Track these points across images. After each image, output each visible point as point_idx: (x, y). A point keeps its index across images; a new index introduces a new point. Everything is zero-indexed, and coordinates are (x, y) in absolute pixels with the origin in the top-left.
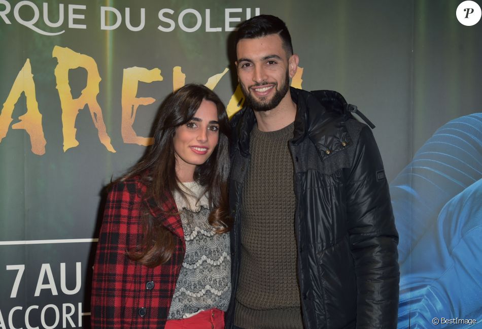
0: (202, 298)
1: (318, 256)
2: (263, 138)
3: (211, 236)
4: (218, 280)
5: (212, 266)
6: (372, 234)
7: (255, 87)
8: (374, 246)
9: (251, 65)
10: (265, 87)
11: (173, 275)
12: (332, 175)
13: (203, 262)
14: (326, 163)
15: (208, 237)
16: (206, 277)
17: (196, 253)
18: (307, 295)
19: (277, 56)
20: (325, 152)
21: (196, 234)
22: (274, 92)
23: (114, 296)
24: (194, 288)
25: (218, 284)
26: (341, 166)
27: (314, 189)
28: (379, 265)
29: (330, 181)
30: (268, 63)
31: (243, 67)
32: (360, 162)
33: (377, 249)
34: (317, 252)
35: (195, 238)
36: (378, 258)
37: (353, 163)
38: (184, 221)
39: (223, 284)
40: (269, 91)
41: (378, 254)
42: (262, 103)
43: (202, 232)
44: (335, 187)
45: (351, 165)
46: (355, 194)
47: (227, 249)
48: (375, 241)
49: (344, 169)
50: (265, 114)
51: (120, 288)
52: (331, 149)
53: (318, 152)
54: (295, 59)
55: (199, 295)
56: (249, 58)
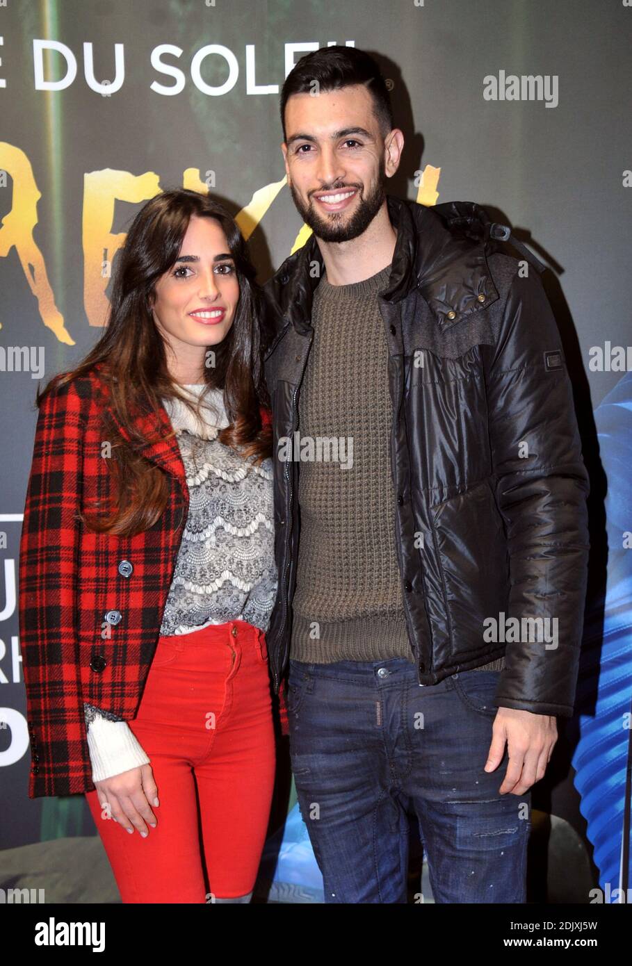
0: (214, 596)
1: (434, 513)
2: (337, 297)
3: (235, 482)
4: (245, 563)
5: (235, 537)
6: (537, 473)
7: (322, 192)
8: (539, 495)
9: (312, 149)
10: (340, 193)
11: (167, 549)
12: (460, 360)
13: (218, 528)
14: (449, 337)
15: (228, 482)
16: (223, 556)
17: (205, 511)
18: (413, 584)
19: (363, 130)
20: (446, 317)
21: (206, 475)
22: (357, 203)
23: (58, 587)
24: (202, 576)
25: (245, 571)
26: (477, 341)
27: (426, 386)
28: (548, 529)
29: (455, 372)
30: (346, 145)
31: (297, 151)
32: (514, 334)
33: (546, 499)
34: (431, 506)
35: (203, 483)
36: (545, 517)
37: (500, 335)
38: (185, 453)
39: (253, 570)
40: (349, 200)
41: (547, 508)
42: (335, 225)
43: (218, 473)
44: (465, 381)
45: (496, 341)
46: (504, 398)
47: (266, 509)
48: (541, 486)
49: (480, 347)
50: (338, 249)
51: (70, 572)
52: (458, 309)
53: (434, 316)
54: (397, 140)
55: (209, 590)
56: (309, 132)
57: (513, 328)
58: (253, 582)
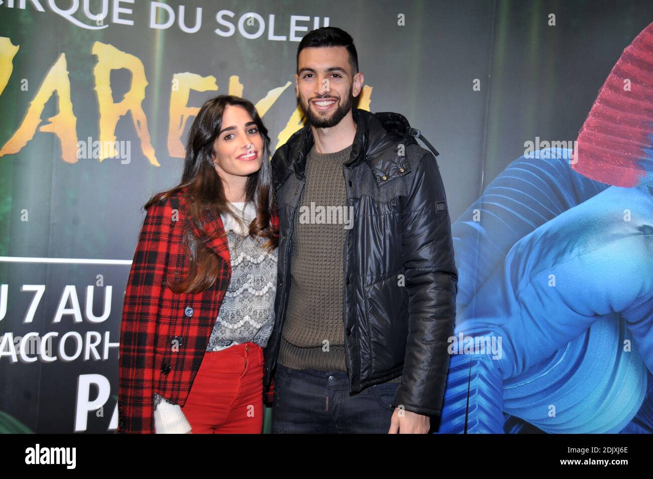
0: (238, 331)
1: (367, 289)
2: (320, 160)
3: (257, 263)
4: (258, 312)
5: (254, 295)
6: (427, 270)
7: (316, 99)
8: (429, 283)
9: (313, 76)
10: (327, 101)
11: (215, 302)
12: (388, 203)
13: (244, 290)
14: (382, 190)
15: (254, 264)
16: (246, 307)
17: (238, 280)
18: (351, 330)
19: (342, 69)
20: (381, 178)
21: (242, 259)
22: (336, 107)
23: (147, 321)
24: (232, 318)
25: (258, 316)
26: (398, 194)
27: (367, 217)
28: (433, 303)
29: (385, 209)
30: (332, 76)
31: (305, 77)
32: (419, 191)
33: (433, 285)
34: (365, 286)
35: (239, 264)
36: (432, 295)
37: (411, 191)
38: (231, 245)
39: (263, 316)
40: (331, 106)
41: (433, 291)
42: (322, 118)
43: (248, 258)
44: (390, 216)
45: (409, 194)
46: (412, 225)
47: (274, 279)
48: (430, 277)
49: (400, 197)
50: (322, 132)
51: (155, 312)
52: (388, 175)
53: (375, 178)
54: (360, 79)
55: (236, 327)
56: (312, 67)
57: (419, 187)
58: (262, 323)
